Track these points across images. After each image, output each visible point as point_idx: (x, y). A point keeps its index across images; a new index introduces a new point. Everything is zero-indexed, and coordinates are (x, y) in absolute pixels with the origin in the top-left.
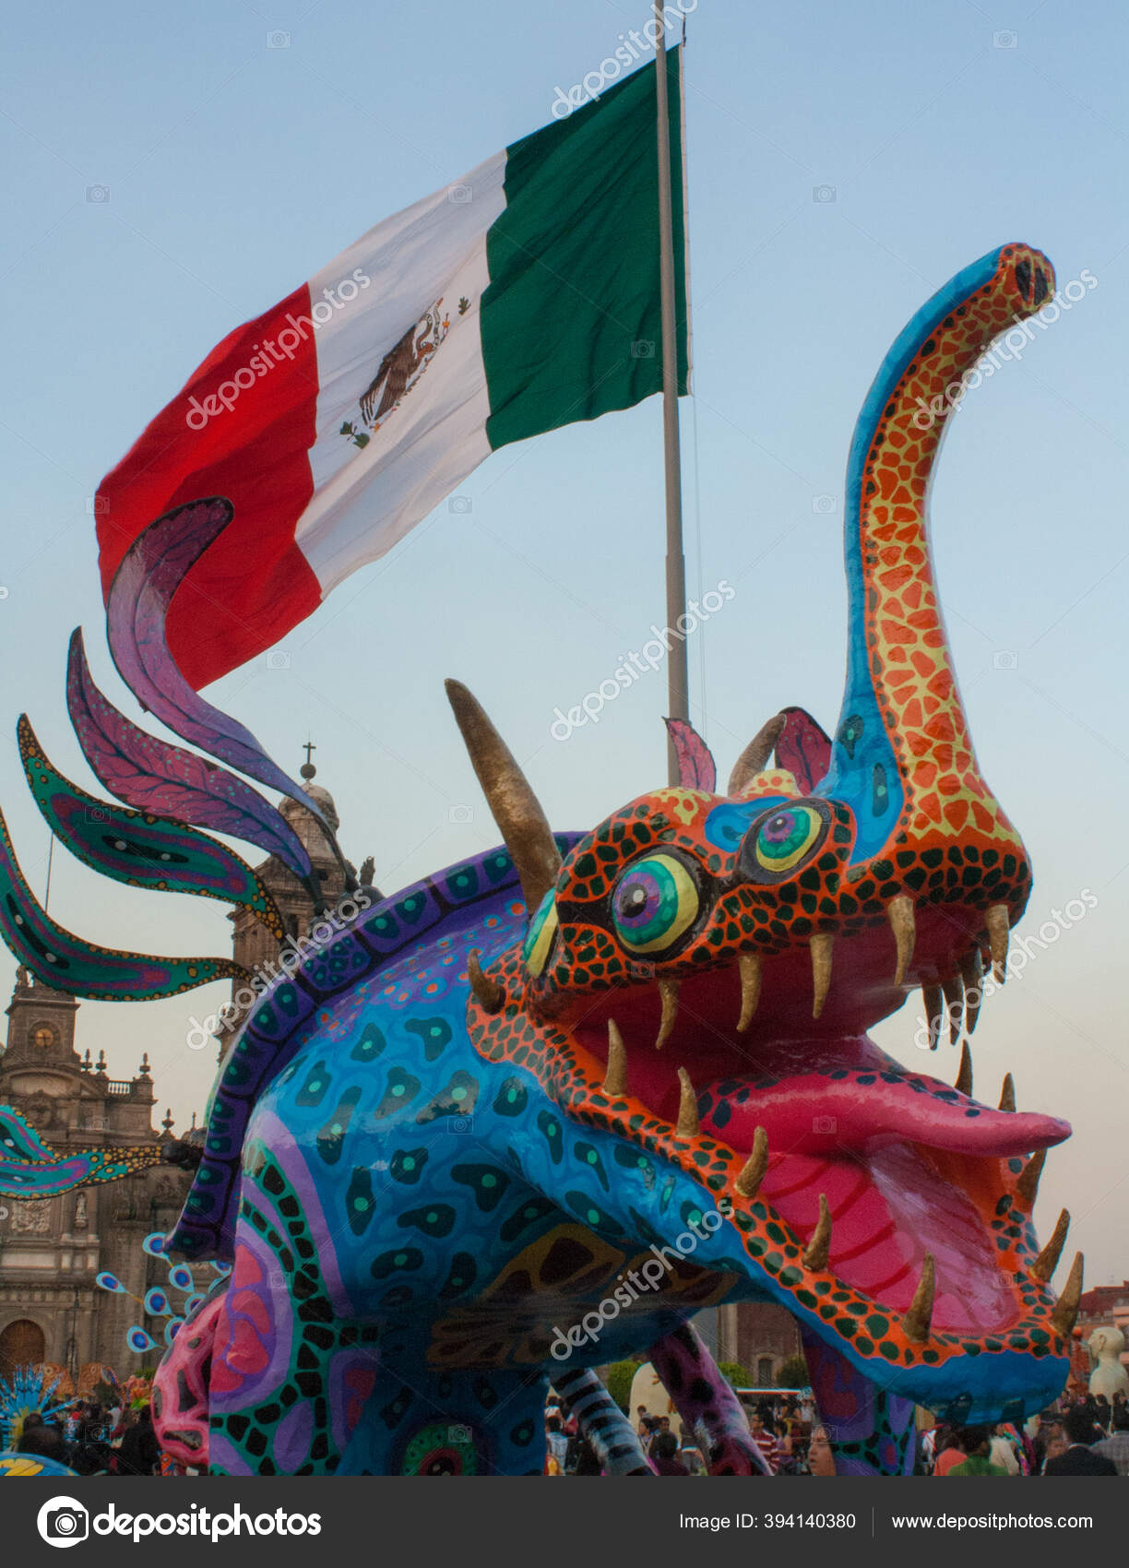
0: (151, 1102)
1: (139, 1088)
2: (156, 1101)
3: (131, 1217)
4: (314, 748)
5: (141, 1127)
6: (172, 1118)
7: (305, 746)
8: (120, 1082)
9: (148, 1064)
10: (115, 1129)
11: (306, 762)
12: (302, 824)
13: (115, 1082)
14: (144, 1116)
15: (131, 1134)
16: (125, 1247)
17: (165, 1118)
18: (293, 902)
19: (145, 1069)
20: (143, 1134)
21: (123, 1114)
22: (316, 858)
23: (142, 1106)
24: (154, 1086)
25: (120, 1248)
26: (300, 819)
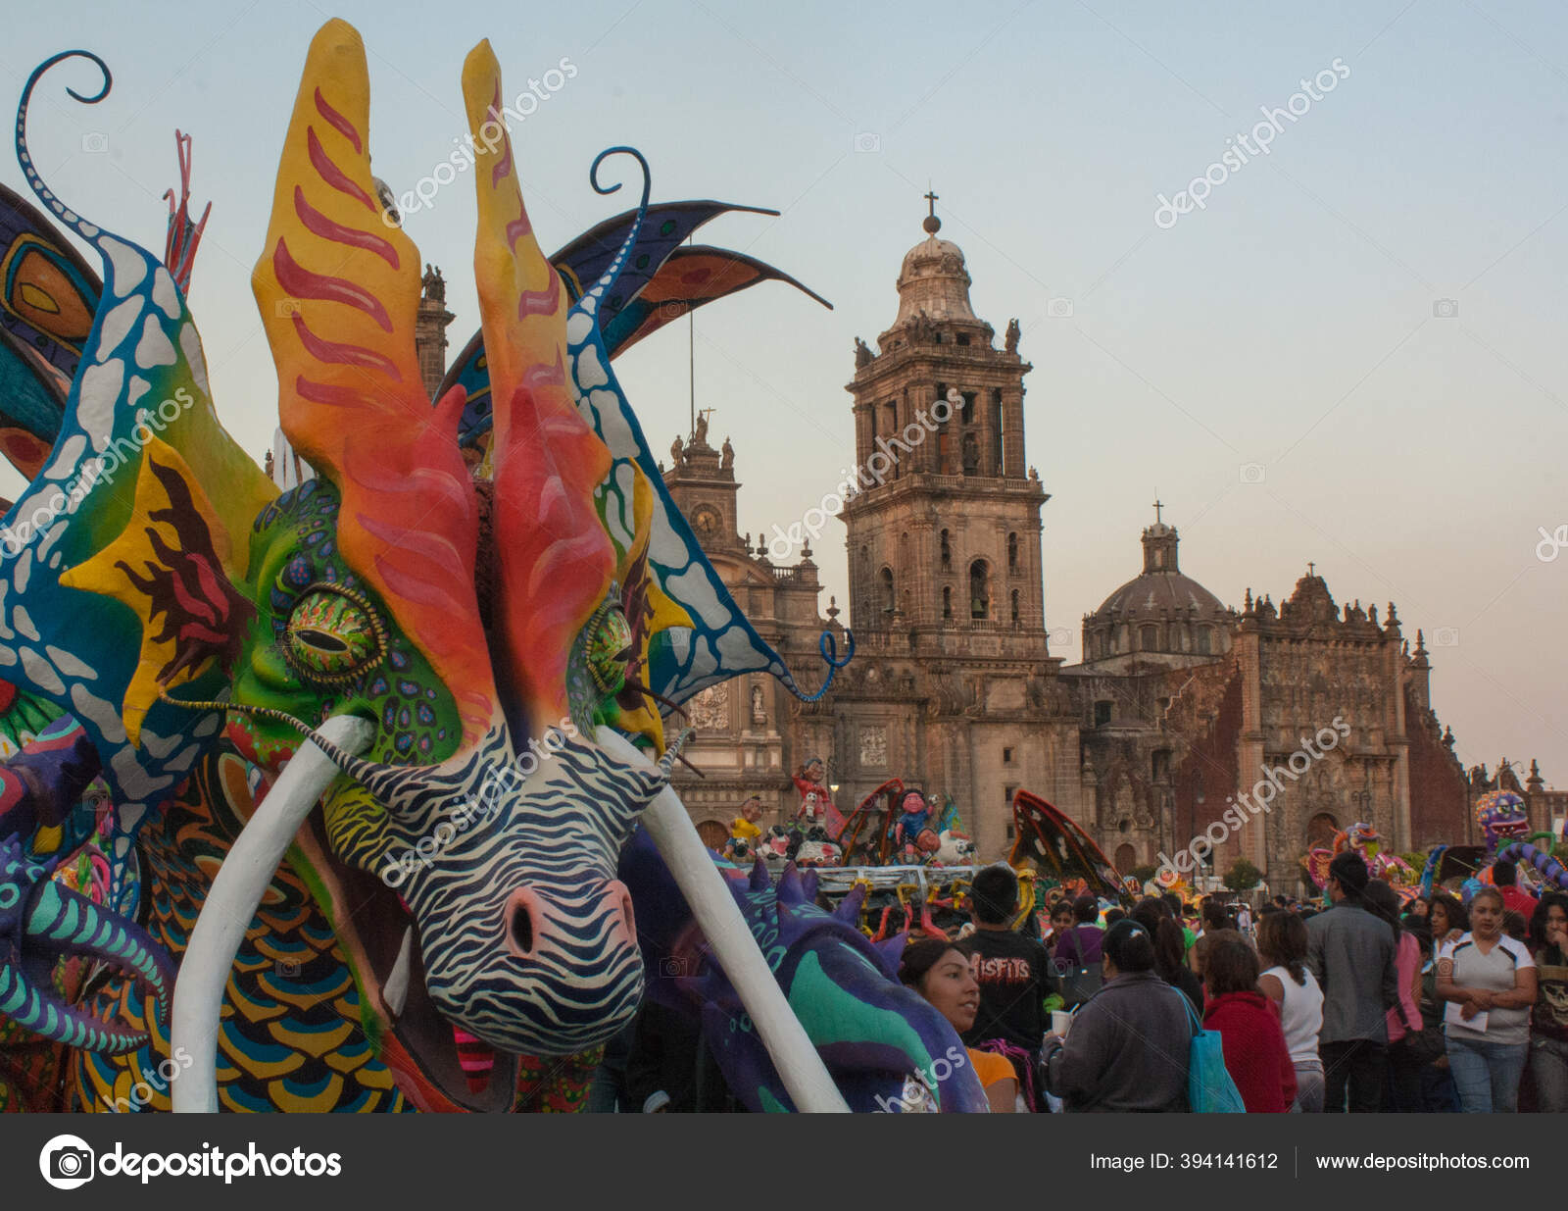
0: (817, 588)
1: (804, 574)
2: (822, 588)
3: (814, 712)
4: (937, 198)
5: (809, 616)
6: (837, 606)
7: (926, 196)
8: (783, 568)
9: (809, 548)
10: (784, 618)
11: (929, 215)
12: (937, 283)
13: (779, 568)
14: (810, 605)
15: (799, 624)
16: (812, 742)
17: (829, 606)
18: (941, 369)
19: (807, 553)
20: (811, 624)
21: (791, 603)
22: (959, 321)
23: (809, 594)
24: (819, 571)
25: (807, 744)
26: (935, 278)
